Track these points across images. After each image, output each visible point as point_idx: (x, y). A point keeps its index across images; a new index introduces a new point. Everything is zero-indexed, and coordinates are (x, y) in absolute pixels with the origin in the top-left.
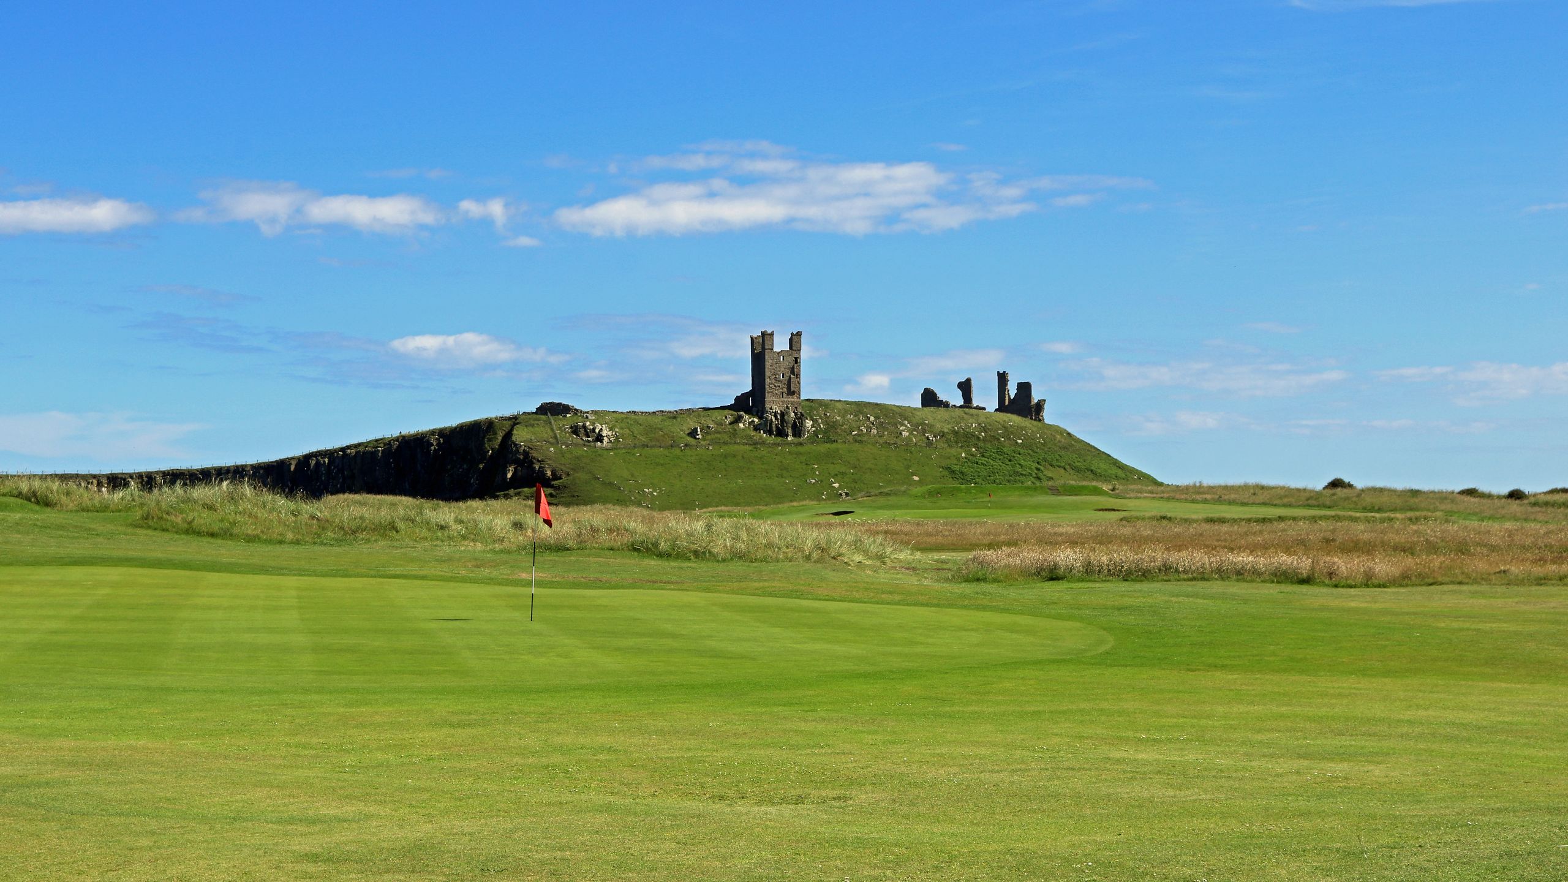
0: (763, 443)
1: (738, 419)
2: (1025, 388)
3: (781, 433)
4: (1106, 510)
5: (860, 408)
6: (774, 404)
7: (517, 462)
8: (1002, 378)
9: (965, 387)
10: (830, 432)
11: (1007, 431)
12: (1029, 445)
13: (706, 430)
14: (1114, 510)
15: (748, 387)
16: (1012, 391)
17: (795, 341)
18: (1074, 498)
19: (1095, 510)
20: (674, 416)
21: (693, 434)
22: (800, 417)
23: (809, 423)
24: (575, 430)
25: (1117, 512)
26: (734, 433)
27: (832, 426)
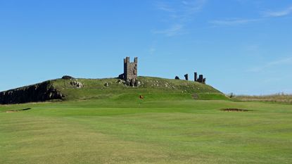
0: (126, 88)
1: (119, 81)
2: (201, 76)
3: (131, 85)
4: (230, 110)
5: (154, 79)
6: (129, 77)
7: (53, 92)
8: (196, 74)
9: (186, 76)
10: (145, 85)
11: (195, 86)
12: (202, 90)
13: (109, 84)
14: (237, 110)
15: (123, 72)
16: (198, 77)
17: (135, 60)
18: (207, 101)
19: (222, 110)
20: (101, 80)
21: (105, 85)
22: (136, 81)
23: (139, 83)
24: (71, 83)
25: (239, 112)
26: (117, 85)
27: (146, 83)
